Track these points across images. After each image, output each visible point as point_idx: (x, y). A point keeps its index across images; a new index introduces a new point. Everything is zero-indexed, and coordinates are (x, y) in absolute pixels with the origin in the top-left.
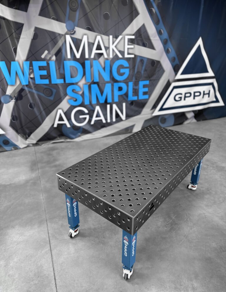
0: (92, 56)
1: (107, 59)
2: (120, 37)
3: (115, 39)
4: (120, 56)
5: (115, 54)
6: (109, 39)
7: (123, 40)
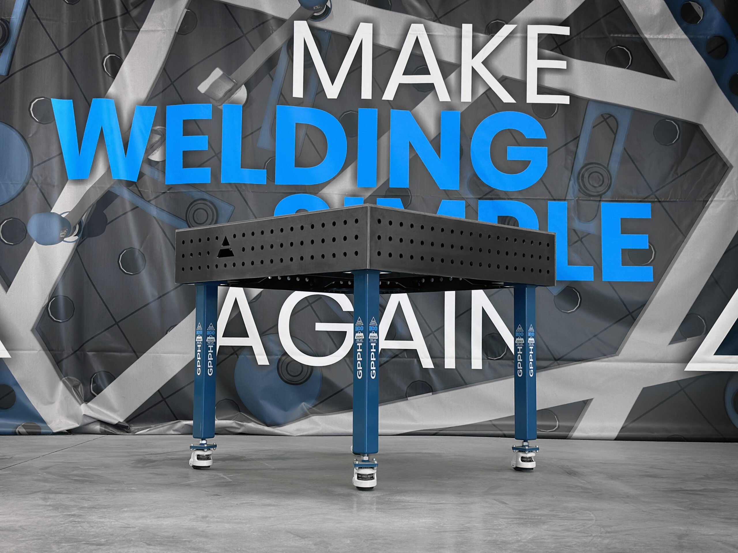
0: (389, 94)
1: (448, 107)
2: (506, 30)
3: (482, 36)
4: (506, 98)
5: (481, 91)
6: (459, 37)
7: (517, 42)
